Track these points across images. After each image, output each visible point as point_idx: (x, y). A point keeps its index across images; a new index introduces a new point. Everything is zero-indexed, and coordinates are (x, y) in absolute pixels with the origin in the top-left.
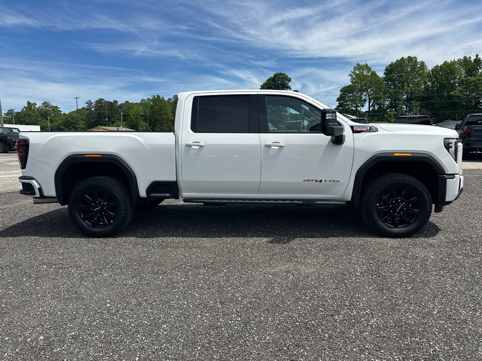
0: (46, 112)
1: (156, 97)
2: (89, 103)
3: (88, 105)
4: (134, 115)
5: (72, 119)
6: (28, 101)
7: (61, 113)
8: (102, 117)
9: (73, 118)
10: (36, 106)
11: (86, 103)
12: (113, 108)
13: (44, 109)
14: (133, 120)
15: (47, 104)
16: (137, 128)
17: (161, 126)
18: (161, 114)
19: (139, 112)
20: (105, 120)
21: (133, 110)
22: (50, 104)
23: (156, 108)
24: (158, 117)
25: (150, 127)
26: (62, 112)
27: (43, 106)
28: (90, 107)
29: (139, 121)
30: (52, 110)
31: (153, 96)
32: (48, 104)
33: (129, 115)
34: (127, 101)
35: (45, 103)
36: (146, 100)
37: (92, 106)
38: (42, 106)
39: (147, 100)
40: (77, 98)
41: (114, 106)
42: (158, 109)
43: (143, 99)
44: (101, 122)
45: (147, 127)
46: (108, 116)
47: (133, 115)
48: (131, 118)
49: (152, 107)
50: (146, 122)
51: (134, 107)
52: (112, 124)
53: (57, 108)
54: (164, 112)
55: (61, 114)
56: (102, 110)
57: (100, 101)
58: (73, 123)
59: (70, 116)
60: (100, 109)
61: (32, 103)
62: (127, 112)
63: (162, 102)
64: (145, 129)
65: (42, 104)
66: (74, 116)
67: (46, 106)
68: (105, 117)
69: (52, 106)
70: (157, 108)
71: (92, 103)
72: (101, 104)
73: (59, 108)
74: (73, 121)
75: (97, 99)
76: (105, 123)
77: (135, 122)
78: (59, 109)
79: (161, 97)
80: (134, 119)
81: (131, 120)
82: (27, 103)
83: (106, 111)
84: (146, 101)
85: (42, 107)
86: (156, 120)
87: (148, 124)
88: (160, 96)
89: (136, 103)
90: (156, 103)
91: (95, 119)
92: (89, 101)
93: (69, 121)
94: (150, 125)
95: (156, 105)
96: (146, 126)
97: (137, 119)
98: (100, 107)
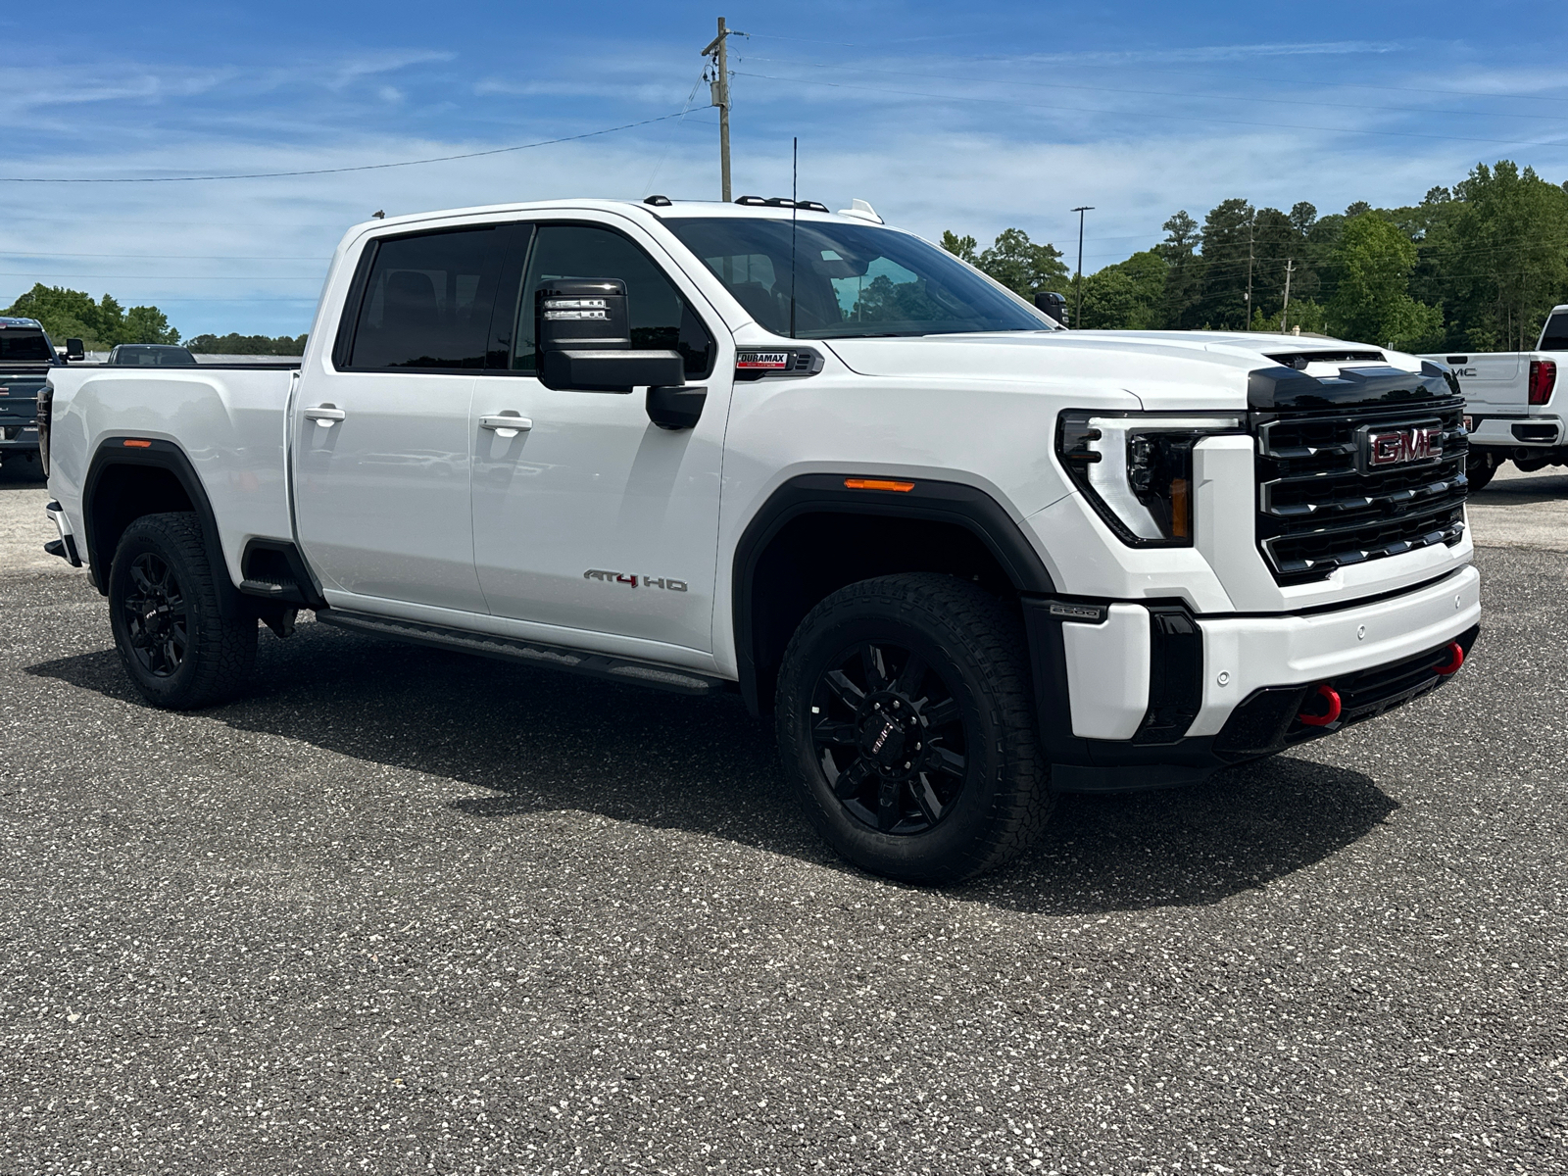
0: (1007, 273)
1: (1492, 172)
2: (1180, 225)
3: (1172, 233)
4: (1369, 270)
5: (1101, 299)
6: (948, 232)
7: (1066, 274)
8: (1227, 285)
9: (1104, 297)
10: (973, 250)
11: (1168, 226)
12: (1283, 243)
13: (1002, 261)
14: (1361, 295)
15: (1014, 238)
16: (1375, 333)
17: (1504, 321)
18: (1510, 256)
19: (1395, 254)
20: (1238, 301)
21: (1369, 248)
22: (1026, 239)
23: (1488, 228)
24: (1494, 275)
25: (1446, 324)
26: (1068, 270)
27: (1000, 248)
28: (1180, 241)
29: (1393, 300)
30: (1029, 264)
31: (1480, 167)
32: (1018, 242)
33: (1343, 273)
34: (1360, 203)
35: (1009, 234)
36: (1450, 191)
37: (1190, 238)
38: (995, 250)
39: (1456, 193)
40: (1082, 209)
41: (1289, 233)
42: (1494, 234)
43: (1438, 188)
44: (1221, 309)
45: (1433, 328)
46: (1255, 281)
47: (1363, 268)
48: (1354, 286)
49: (1467, 227)
50: (1430, 304)
51: (1372, 229)
52: (1267, 316)
53: (1053, 253)
54: (1527, 244)
55: (1066, 278)
56: (1233, 251)
57: (1227, 214)
58: (1103, 316)
59: (1093, 288)
60: (1225, 251)
61: (960, 238)
62: (1334, 259)
63: (1522, 200)
64: (1422, 338)
65: (998, 241)
66: (1112, 288)
67: (1011, 250)
68: (1243, 285)
69: (1032, 246)
70: (1494, 229)
71: (1189, 225)
72: (1231, 226)
73: (1060, 254)
74: (1103, 307)
75: (1216, 204)
76: (1239, 311)
77: (1368, 304)
78: (1058, 260)
79: (1520, 173)
80: (1366, 291)
81: (1352, 293)
82: (943, 240)
83: (1249, 257)
84: (1453, 197)
85: (994, 254)
86: (1482, 291)
87: (1438, 311)
88: (1513, 164)
89: (1401, 211)
90: (1488, 204)
91: (1197, 298)
92: (1179, 216)
93: (1090, 308)
94: (1448, 315)
95: (1489, 212)
96: (1430, 320)
97: (1380, 286)
98: (1228, 239)
